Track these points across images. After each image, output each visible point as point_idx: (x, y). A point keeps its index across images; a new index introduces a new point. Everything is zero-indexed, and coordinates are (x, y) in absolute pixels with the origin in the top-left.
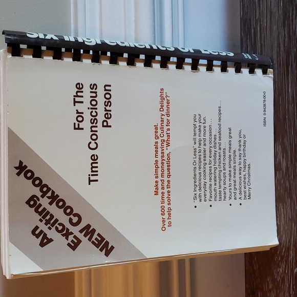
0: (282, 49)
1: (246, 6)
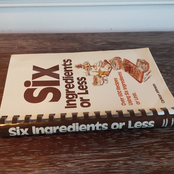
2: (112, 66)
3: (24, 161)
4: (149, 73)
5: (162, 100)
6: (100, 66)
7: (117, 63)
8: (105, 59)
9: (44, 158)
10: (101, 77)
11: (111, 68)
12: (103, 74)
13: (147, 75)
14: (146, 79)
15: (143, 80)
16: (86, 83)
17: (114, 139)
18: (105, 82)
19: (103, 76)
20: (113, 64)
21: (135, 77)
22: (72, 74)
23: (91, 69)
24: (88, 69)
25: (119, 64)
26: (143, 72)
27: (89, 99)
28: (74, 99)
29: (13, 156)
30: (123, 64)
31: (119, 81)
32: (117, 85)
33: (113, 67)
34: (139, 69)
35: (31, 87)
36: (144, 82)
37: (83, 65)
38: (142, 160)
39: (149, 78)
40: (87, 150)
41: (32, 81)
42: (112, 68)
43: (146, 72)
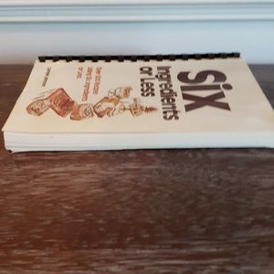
3: (33, 258)
9: (69, 254)
16: (142, 90)
17: (202, 227)
22: (163, 100)
29: (14, 248)
38: (255, 265)
40: (152, 243)
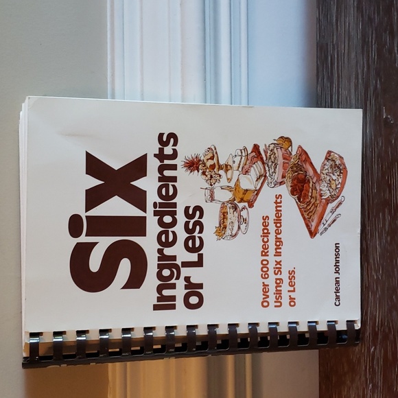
0: (360, 80)
1: (323, 27)
2: (267, 169)
4: (337, 207)
5: (338, 298)
6: (240, 169)
7: (280, 161)
8: (256, 143)
10: (235, 208)
11: (263, 178)
12: (242, 200)
13: (333, 212)
14: (326, 226)
15: (321, 228)
16: (202, 229)
18: (243, 226)
19: (241, 205)
20: (270, 164)
21: (307, 217)
22: (175, 192)
23: (220, 176)
24: (211, 177)
25: (284, 163)
26: (328, 201)
27: (202, 284)
28: (173, 281)
30: (292, 168)
31: (272, 228)
32: (266, 239)
33: (268, 175)
34: (321, 190)
35: (83, 238)
36: (321, 234)
37: (202, 158)
39: (334, 221)
41: (86, 216)
42: (265, 176)
43: (334, 201)
